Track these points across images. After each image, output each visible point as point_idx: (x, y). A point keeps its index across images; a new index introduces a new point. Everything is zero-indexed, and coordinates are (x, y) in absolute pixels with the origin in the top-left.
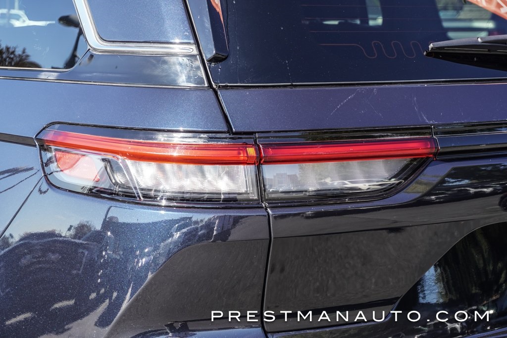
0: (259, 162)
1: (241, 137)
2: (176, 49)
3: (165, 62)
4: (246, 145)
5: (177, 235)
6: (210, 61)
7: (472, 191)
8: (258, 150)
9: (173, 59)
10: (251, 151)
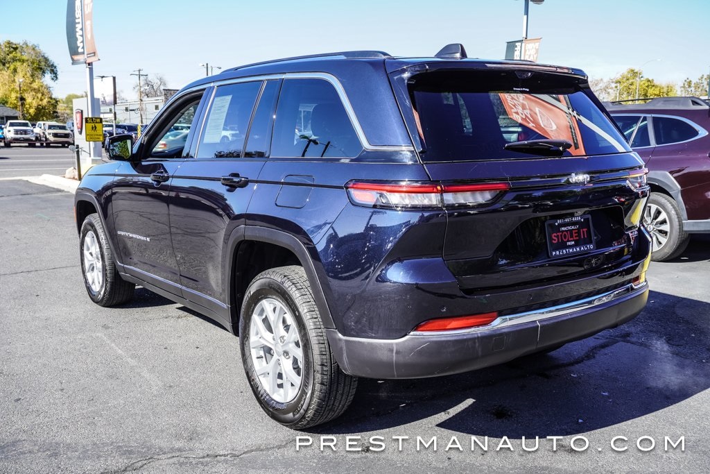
0: (442, 192)
1: (434, 183)
2: (404, 148)
3: (401, 154)
4: (437, 185)
5: (404, 230)
6: (420, 153)
7: (520, 206)
8: (441, 187)
9: (403, 153)
10: (439, 188)
